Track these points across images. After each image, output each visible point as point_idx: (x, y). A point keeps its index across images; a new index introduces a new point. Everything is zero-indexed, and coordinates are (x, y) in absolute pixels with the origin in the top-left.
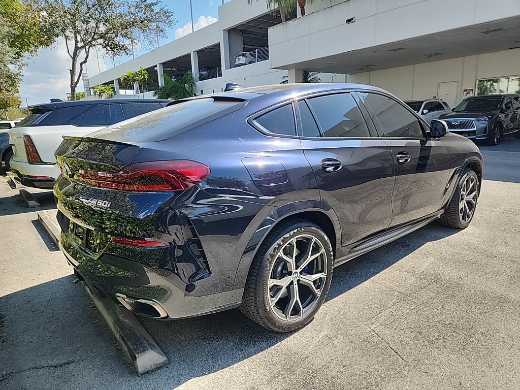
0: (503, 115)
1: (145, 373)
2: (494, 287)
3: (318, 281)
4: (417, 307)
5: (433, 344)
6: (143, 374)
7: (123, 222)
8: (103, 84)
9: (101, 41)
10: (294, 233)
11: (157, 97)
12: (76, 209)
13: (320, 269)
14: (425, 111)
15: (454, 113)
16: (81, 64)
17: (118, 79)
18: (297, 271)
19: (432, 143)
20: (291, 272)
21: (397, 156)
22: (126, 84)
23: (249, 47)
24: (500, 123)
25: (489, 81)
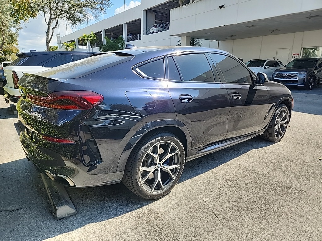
0: (317, 71)
1: (62, 219)
2: (288, 180)
3: (174, 169)
4: (236, 190)
5: (241, 212)
6: (60, 219)
7: (50, 128)
8: (69, 42)
9: (65, 15)
10: (158, 139)
11: (101, 51)
12: (27, 119)
13: (176, 162)
14: (267, 67)
15: (285, 69)
16: (53, 29)
17: (78, 39)
18: (160, 163)
19: (258, 87)
20: (157, 163)
21: (232, 94)
22: (83, 42)
23: (159, 21)
24: (314, 76)
25: (312, 48)
